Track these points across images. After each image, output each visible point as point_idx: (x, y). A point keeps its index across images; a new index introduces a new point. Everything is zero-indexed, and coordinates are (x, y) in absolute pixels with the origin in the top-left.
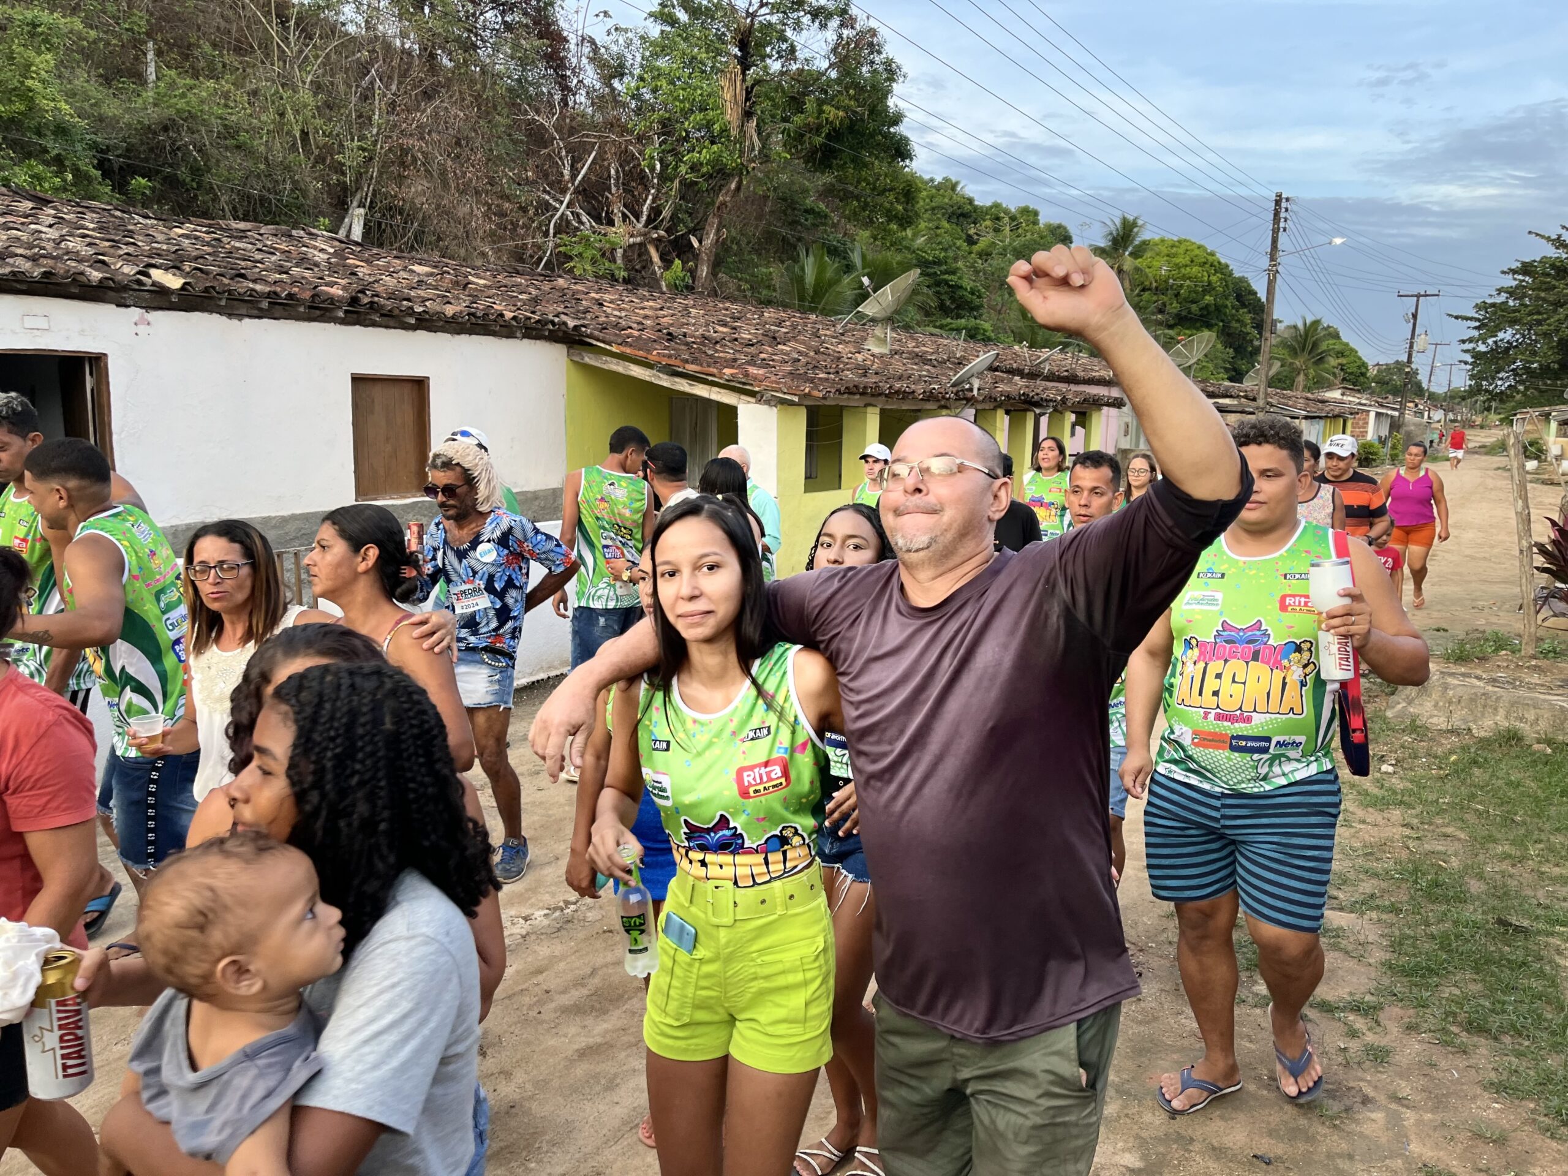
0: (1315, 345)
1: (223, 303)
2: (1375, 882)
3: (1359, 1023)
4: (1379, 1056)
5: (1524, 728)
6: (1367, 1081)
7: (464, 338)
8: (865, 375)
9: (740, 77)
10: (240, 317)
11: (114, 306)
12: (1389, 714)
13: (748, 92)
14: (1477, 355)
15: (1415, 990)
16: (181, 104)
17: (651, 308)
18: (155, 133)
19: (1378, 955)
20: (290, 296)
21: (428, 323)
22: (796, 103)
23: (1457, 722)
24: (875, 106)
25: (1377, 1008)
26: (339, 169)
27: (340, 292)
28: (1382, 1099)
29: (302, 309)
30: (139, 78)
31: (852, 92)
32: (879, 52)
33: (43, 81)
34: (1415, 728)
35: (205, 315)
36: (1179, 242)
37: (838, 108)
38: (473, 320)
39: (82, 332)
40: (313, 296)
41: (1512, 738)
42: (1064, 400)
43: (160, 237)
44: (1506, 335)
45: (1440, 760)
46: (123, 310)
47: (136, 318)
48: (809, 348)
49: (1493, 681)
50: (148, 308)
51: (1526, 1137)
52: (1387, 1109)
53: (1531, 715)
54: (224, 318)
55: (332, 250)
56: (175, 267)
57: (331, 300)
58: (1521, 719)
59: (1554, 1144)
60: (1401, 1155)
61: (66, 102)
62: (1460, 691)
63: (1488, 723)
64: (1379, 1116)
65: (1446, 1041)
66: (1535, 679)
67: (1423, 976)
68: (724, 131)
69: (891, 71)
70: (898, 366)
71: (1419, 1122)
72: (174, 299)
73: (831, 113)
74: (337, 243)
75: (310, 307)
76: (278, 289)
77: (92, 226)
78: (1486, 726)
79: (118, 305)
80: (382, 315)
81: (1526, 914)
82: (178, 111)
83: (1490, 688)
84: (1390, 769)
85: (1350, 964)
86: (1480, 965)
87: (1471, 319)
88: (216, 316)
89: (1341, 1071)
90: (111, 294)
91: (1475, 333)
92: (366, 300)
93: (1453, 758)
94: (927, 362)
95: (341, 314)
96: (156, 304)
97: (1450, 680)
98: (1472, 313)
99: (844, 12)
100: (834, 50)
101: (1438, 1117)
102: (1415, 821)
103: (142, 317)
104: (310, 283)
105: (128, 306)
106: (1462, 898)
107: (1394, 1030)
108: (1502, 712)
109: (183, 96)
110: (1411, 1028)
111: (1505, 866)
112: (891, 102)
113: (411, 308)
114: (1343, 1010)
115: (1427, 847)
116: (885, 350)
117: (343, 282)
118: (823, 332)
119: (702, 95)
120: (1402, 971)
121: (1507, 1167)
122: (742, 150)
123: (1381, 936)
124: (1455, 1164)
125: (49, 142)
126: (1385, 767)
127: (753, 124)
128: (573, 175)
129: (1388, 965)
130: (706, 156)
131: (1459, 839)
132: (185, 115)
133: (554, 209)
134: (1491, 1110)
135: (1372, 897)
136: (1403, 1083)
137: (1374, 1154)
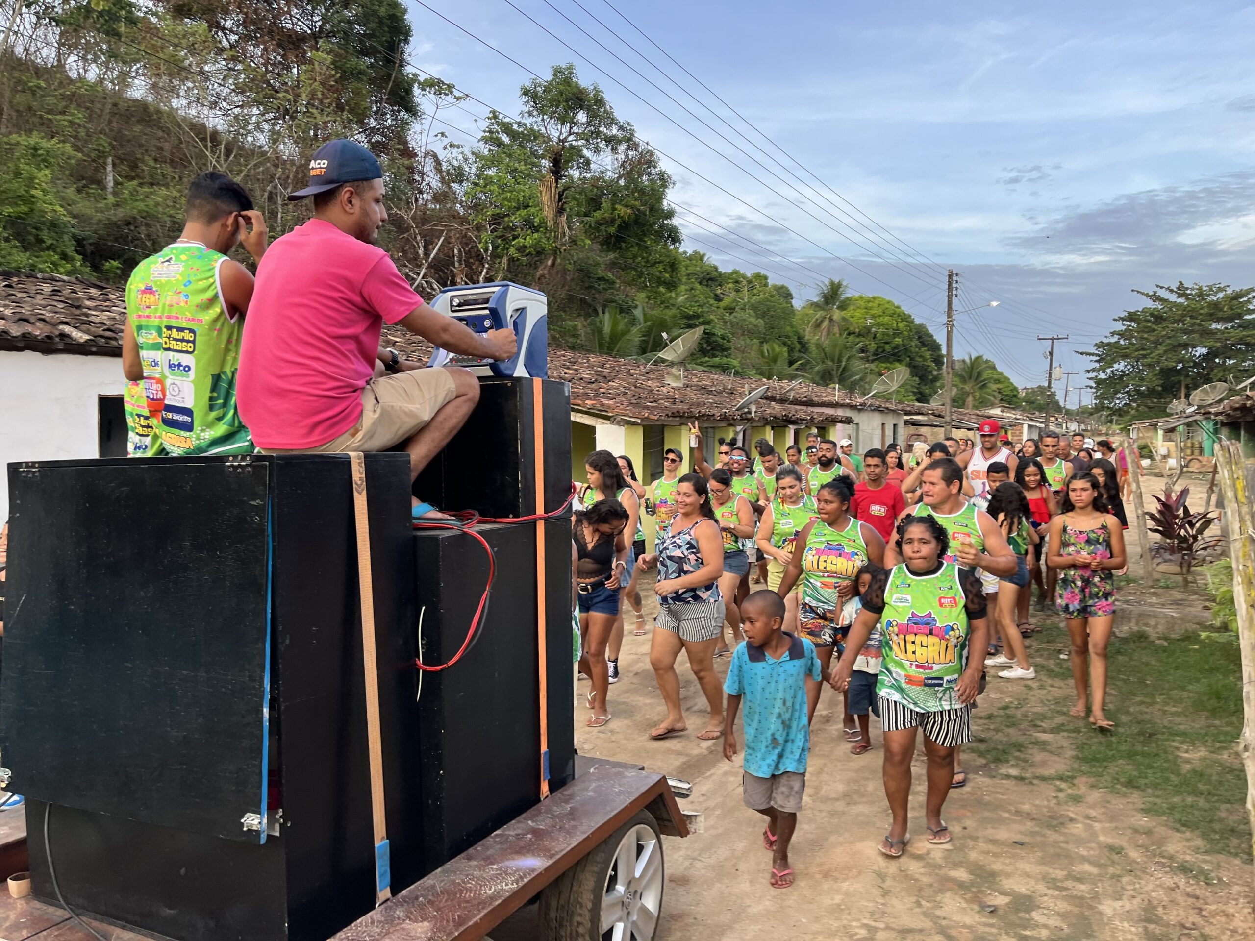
0: (979, 374)
2: (1063, 717)
3: (1063, 785)
4: (1077, 799)
5: (1149, 631)
8: (674, 403)
9: (554, 185)
13: (560, 195)
14: (1099, 382)
15: (1094, 769)
16: (141, 206)
18: (118, 227)
19: (1070, 753)
22: (594, 203)
24: (654, 205)
25: (1073, 778)
28: (1080, 819)
31: (636, 195)
32: (655, 167)
33: (43, 191)
36: (874, 298)
37: (627, 206)
41: (1141, 637)
42: (812, 418)
44: (1120, 366)
48: (629, 383)
49: (1127, 602)
51: (1163, 832)
53: (1152, 622)
58: (1146, 625)
59: (1178, 835)
60: (1094, 842)
61: (62, 206)
63: (1125, 628)
64: (1080, 826)
65: (1114, 791)
66: (1154, 600)
68: (543, 222)
69: (664, 180)
70: (692, 395)
71: (1103, 828)
73: (621, 210)
78: (1124, 630)
82: (140, 211)
83: (1125, 606)
84: (1066, 657)
85: (1056, 758)
86: (1130, 755)
87: (1093, 354)
89: (1055, 806)
91: (1097, 365)
94: (710, 392)
98: (1093, 350)
99: (630, 139)
100: (623, 165)
101: (1113, 825)
107: (1083, 787)
108: (1134, 621)
110: (1093, 786)
111: (1142, 708)
112: (665, 203)
114: (1053, 779)
116: (680, 384)
118: (632, 372)
119: (524, 196)
120: (1085, 760)
121: (1153, 844)
122: (556, 237)
123: (1071, 744)
124: (1125, 845)
125: (45, 235)
126: (1062, 656)
127: (564, 218)
128: (427, 254)
129: (1077, 758)
130: (529, 241)
131: (1112, 695)
132: (144, 214)
133: (414, 279)
134: (1144, 821)
135: (1063, 725)
136: (1092, 811)
137: (1079, 841)
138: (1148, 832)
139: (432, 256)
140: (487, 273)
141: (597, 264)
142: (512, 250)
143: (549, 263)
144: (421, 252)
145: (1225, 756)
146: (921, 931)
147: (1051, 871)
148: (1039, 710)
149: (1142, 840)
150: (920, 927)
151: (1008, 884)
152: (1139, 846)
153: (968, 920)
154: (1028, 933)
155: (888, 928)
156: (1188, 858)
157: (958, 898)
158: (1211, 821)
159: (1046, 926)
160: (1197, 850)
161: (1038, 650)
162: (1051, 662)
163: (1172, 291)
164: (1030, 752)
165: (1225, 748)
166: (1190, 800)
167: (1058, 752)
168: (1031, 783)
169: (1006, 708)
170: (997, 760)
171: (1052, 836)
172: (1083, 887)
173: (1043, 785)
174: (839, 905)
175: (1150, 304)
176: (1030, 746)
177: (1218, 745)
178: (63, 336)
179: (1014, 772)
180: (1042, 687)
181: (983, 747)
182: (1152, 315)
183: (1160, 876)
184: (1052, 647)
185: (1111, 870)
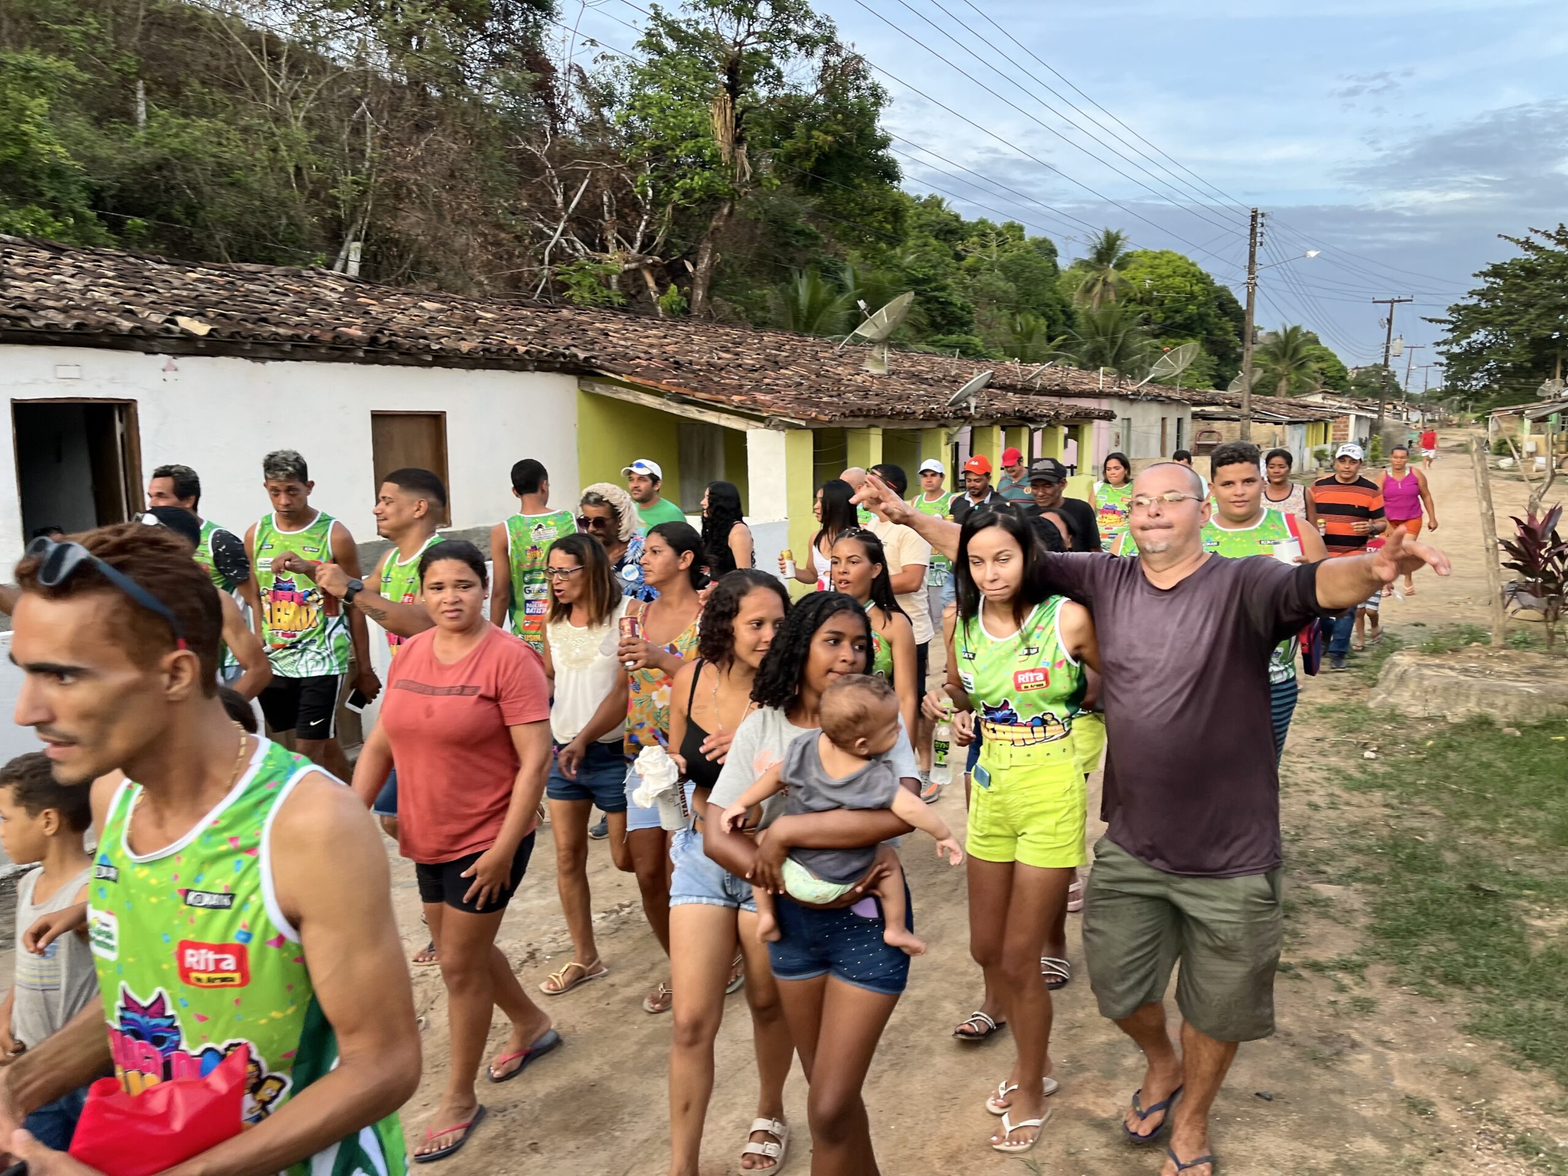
0: (1296, 350)
1: (248, 347)
2: (1359, 857)
3: (1346, 979)
4: (1365, 1007)
5: (1495, 713)
6: (1356, 1029)
7: (478, 372)
8: (866, 397)
9: (730, 105)
10: (263, 360)
11: (143, 354)
12: (1371, 705)
13: (739, 119)
14: (1451, 357)
15: (1396, 950)
16: (175, 143)
17: (655, 336)
18: (147, 172)
19: (1363, 921)
20: (312, 338)
21: (445, 359)
22: (784, 129)
23: (1432, 710)
24: (862, 131)
25: (1363, 966)
26: (333, 203)
27: (360, 333)
28: (1368, 1043)
29: (323, 351)
30: (130, 117)
31: (840, 117)
32: (865, 78)
33: (38, 125)
34: (1394, 717)
35: (231, 359)
36: (1162, 253)
37: (827, 133)
38: (488, 355)
39: (113, 380)
40: (335, 338)
41: (1484, 723)
42: (1057, 415)
43: (176, 283)
44: (1479, 336)
45: (1418, 746)
46: (151, 357)
47: (163, 365)
48: (810, 371)
49: (1465, 671)
50: (176, 354)
51: (1496, 1070)
52: (1373, 1052)
53: (1500, 701)
54: (248, 362)
55: (342, 289)
56: (200, 314)
57: (352, 341)
58: (1492, 705)
59: (1519, 1075)
60: (1387, 1089)
61: (62, 146)
62: (1435, 682)
63: (1462, 709)
64: (1366, 1057)
65: (1424, 992)
66: (1504, 667)
67: (1403, 937)
68: (716, 156)
69: (877, 96)
70: (896, 386)
71: (1402, 1062)
72: (201, 345)
73: (820, 137)
74: (346, 282)
75: (331, 348)
76: (300, 332)
77: (111, 274)
78: (1459, 713)
79: (147, 353)
80: (401, 354)
81: (1496, 880)
82: (173, 150)
83: (1463, 678)
84: (1373, 755)
85: (1340, 929)
86: (1455, 926)
87: (1445, 321)
88: (240, 359)
89: (1331, 1020)
90: (140, 342)
91: (1449, 336)
92: (385, 340)
93: (1430, 743)
94: (924, 381)
95: (361, 354)
96: (184, 350)
97: (1427, 672)
98: (1445, 315)
100: (820, 78)
101: (1419, 1056)
102: (1395, 802)
103: (169, 364)
104: (329, 324)
105: (156, 353)
106: (1437, 868)
107: (1378, 984)
108: (1473, 699)
109: (177, 135)
110: (1393, 982)
111: (1478, 839)
112: (879, 125)
113: (428, 346)
114: (1333, 968)
115: (1407, 824)
116: (881, 371)
117: (360, 321)
118: (822, 354)
119: (692, 123)
120: (1387, 934)
121: (1479, 1095)
122: (734, 178)
123: (1365, 904)
124: (1433, 1095)
125: (44, 184)
126: (1368, 754)
127: (744, 150)
128: (566, 204)
129: (1372, 929)
130: (698, 182)
131: (1435, 816)
132: (179, 154)
133: (548, 236)
134: (1465, 1049)
135: (1357, 870)
136: (1387, 1029)
137: (1362, 1089)
138: (1473, 1073)
139: (573, 205)
140: (646, 227)
141: (795, 213)
142: (678, 196)
143: (726, 211)
144: (559, 200)
147: (1309, 1152)
148: (1323, 844)
149: (1461, 1086)
152: (1456, 1099)
156: (1533, 1121)
160: (1548, 1106)
161: (1334, 745)
162: (1352, 762)
164: (1304, 918)
167: (1345, 918)
168: (1298, 977)
171: (1320, 1079)
173: (1316, 981)
175: (1520, 256)
176: (1305, 908)
180: (1333, 806)
182: (1522, 270)
183: (1486, 1159)
184: (1353, 738)
185: (1408, 1150)
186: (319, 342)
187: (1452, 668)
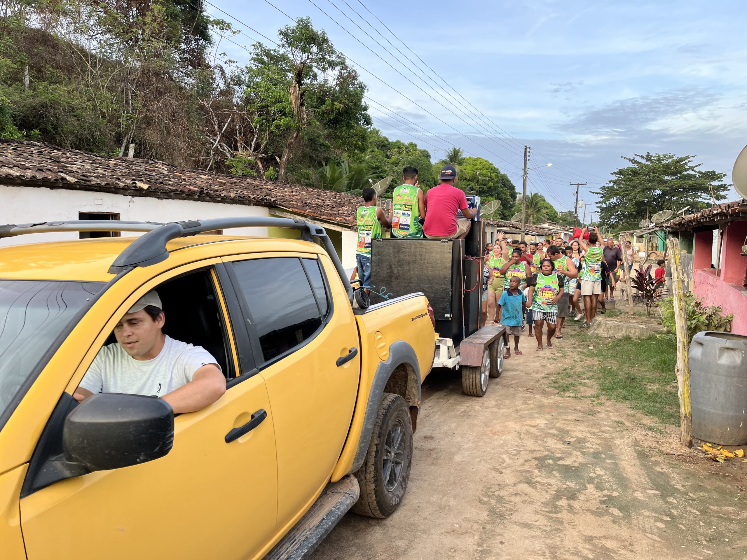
0: (536, 204)
1: (159, 194)
2: (592, 373)
3: (594, 399)
4: (601, 404)
5: (631, 335)
7: (234, 205)
9: (298, 89)
10: (162, 199)
11: (122, 195)
12: (589, 334)
13: (302, 95)
14: (602, 209)
15: (608, 393)
17: (289, 192)
18: (36, 109)
19: (596, 387)
20: (181, 191)
21: (224, 200)
22: (321, 100)
23: (610, 334)
24: (356, 103)
25: (599, 396)
27: (196, 189)
28: (603, 411)
29: (184, 195)
30: (21, 81)
31: (346, 96)
32: (357, 80)
34: (597, 337)
35: (151, 198)
36: (478, 159)
37: (341, 103)
38: (240, 199)
39: (112, 205)
40: (188, 190)
41: (627, 338)
44: (614, 200)
45: (606, 345)
46: (125, 197)
47: (129, 200)
49: (620, 322)
50: (134, 196)
51: (641, 416)
53: (633, 331)
54: (157, 199)
57: (194, 192)
58: (630, 332)
59: (647, 417)
60: (610, 420)
61: (6, 97)
62: (611, 325)
63: (620, 334)
64: (603, 414)
65: (617, 401)
66: (634, 321)
68: (291, 111)
69: (362, 87)
72: (144, 193)
73: (337, 105)
76: (175, 188)
78: (619, 335)
79: (124, 195)
80: (210, 197)
82: (50, 100)
83: (620, 324)
84: (592, 348)
85: (590, 389)
87: (599, 193)
88: (154, 198)
92: (205, 192)
93: (611, 344)
95: (197, 197)
97: (607, 322)
98: (599, 191)
99: (343, 63)
100: (338, 79)
101: (618, 413)
102: (601, 360)
103: (131, 200)
105: (127, 195)
107: (604, 400)
108: (624, 331)
110: (607, 399)
112: (363, 101)
114: (590, 397)
115: (606, 365)
118: (352, 201)
119: (280, 96)
120: (604, 390)
121: (636, 420)
122: (299, 121)
123: (597, 383)
124: (623, 420)
126: (590, 348)
127: (304, 109)
128: (220, 128)
129: (600, 389)
130: (283, 122)
131: (615, 363)
132: (52, 102)
133: (212, 143)
134: (632, 412)
135: (592, 376)
136: (608, 408)
137: (603, 420)
138: (634, 416)
139: (224, 129)
140: (256, 141)
141: (319, 136)
142: (272, 128)
143: (295, 135)
144: (216, 127)
145: (668, 388)
146: (539, 450)
147: (592, 429)
148: (581, 370)
149: (631, 419)
150: (539, 449)
151: (574, 434)
152: (630, 421)
153: (559, 447)
154: (584, 450)
155: (525, 450)
156: (652, 425)
157: (553, 440)
158: (662, 412)
159: (592, 448)
161: (579, 345)
162: (585, 350)
163: (643, 158)
164: (578, 387)
165: (668, 384)
166: (652, 404)
167: (592, 387)
168: (580, 399)
169: (565, 369)
170: (564, 390)
171: (591, 418)
172: (606, 435)
173: (585, 399)
174: (502, 444)
175: (631, 165)
176: (578, 385)
177: (665, 383)
178: (63, 179)
179: (572, 395)
180: (581, 361)
181: (557, 385)
182: (632, 171)
183: (640, 431)
184: (585, 343)
185: (618, 429)
186: (184, 192)
187: (616, 321)
